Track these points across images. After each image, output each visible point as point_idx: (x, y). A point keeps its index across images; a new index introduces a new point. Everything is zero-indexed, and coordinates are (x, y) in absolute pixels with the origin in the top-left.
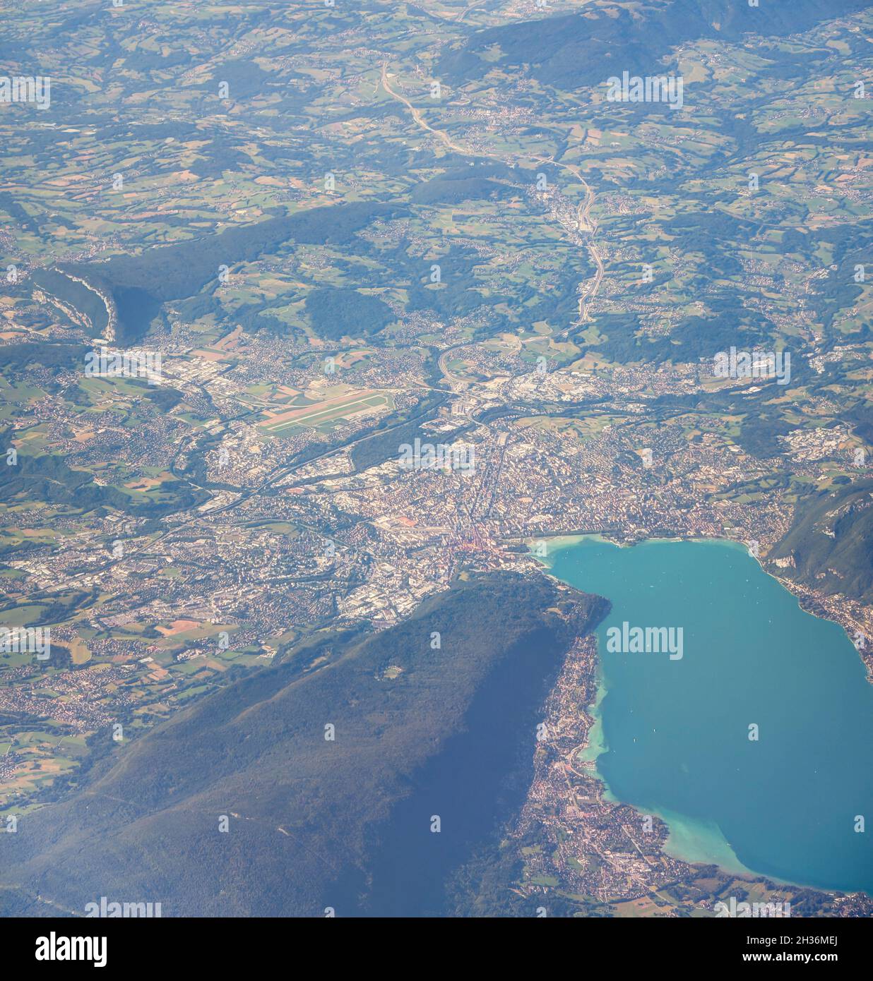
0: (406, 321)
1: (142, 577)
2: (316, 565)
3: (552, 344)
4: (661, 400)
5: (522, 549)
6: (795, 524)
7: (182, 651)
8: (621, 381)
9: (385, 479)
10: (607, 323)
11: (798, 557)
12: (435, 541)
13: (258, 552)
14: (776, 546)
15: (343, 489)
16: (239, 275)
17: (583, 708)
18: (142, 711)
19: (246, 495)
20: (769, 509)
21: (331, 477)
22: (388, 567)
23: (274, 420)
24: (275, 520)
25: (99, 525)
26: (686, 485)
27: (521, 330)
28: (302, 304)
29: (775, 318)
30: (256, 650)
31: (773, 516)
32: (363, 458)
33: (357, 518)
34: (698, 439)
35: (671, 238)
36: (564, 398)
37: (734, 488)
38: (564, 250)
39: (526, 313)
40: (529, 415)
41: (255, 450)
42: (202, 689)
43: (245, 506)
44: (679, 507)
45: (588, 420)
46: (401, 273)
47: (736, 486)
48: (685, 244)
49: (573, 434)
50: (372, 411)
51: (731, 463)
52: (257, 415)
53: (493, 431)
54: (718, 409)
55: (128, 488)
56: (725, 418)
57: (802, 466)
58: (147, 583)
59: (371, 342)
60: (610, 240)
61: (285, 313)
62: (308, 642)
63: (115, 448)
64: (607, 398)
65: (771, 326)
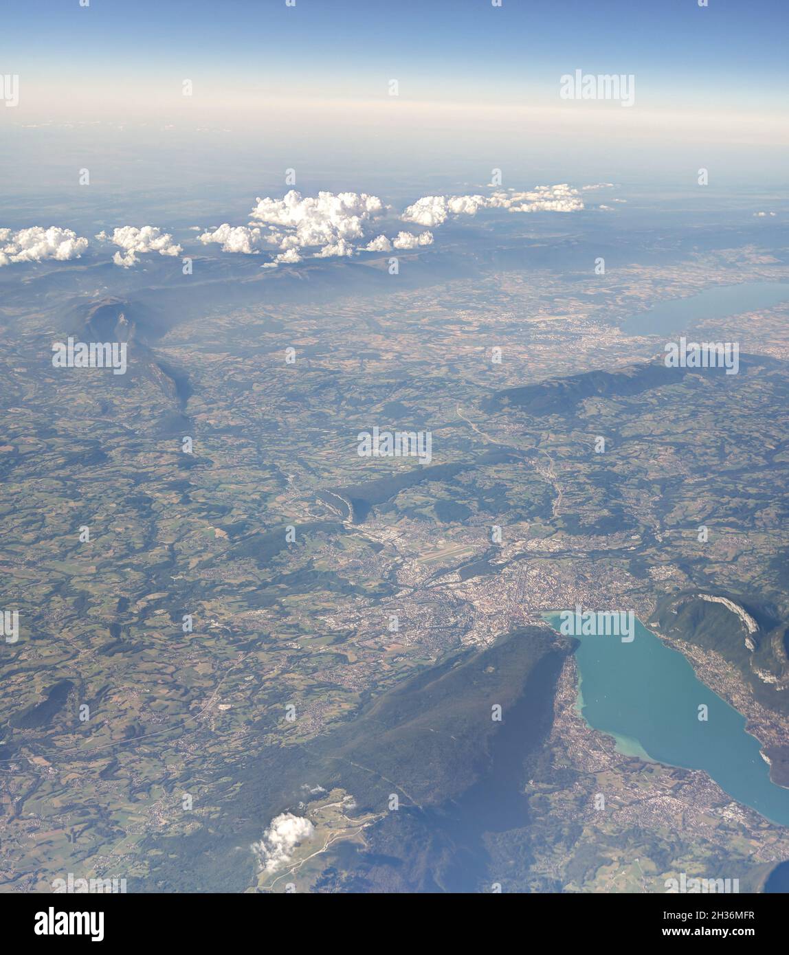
0: (478, 515)
1: (375, 625)
2: (449, 622)
3: (543, 526)
4: (593, 552)
5: (538, 616)
6: (658, 608)
7: (396, 657)
8: (575, 543)
9: (476, 584)
10: (566, 518)
11: (661, 622)
12: (500, 612)
13: (424, 615)
14: (650, 617)
15: (457, 588)
16: (404, 494)
17: (573, 687)
18: (381, 683)
19: (415, 590)
20: (645, 601)
21: (451, 583)
22: (480, 623)
23: (424, 557)
24: (430, 601)
25: (354, 602)
26: (608, 589)
27: (529, 520)
28: (432, 507)
29: (638, 516)
30: (427, 658)
31: (647, 604)
32: (466, 574)
33: (466, 601)
34: (611, 570)
35: (590, 482)
36: (551, 550)
37: (628, 592)
38: (544, 486)
39: (530, 513)
40: (535, 557)
41: (417, 570)
42: (406, 675)
43: (416, 595)
44: (606, 599)
45: (562, 560)
46: (474, 494)
47: (629, 590)
48: (598, 484)
49: (556, 566)
50: (467, 554)
51: (626, 580)
52: (418, 556)
53: (521, 564)
54: (618, 557)
55: (364, 585)
56: (622, 561)
57: (659, 582)
58: (378, 628)
59: (463, 524)
60: (563, 481)
61: (425, 511)
62: (450, 655)
63: (357, 568)
64: (569, 551)
65: (637, 521)
